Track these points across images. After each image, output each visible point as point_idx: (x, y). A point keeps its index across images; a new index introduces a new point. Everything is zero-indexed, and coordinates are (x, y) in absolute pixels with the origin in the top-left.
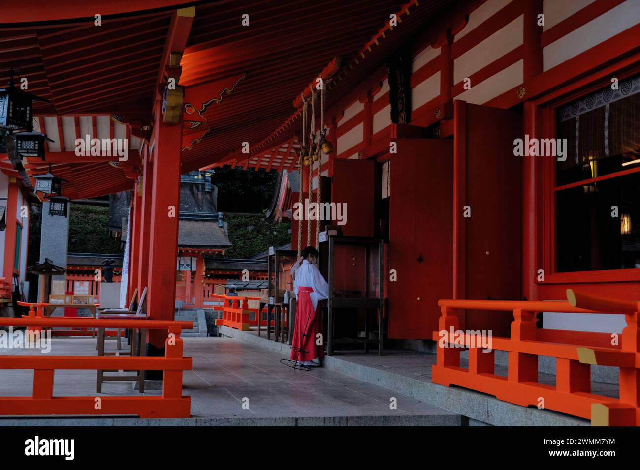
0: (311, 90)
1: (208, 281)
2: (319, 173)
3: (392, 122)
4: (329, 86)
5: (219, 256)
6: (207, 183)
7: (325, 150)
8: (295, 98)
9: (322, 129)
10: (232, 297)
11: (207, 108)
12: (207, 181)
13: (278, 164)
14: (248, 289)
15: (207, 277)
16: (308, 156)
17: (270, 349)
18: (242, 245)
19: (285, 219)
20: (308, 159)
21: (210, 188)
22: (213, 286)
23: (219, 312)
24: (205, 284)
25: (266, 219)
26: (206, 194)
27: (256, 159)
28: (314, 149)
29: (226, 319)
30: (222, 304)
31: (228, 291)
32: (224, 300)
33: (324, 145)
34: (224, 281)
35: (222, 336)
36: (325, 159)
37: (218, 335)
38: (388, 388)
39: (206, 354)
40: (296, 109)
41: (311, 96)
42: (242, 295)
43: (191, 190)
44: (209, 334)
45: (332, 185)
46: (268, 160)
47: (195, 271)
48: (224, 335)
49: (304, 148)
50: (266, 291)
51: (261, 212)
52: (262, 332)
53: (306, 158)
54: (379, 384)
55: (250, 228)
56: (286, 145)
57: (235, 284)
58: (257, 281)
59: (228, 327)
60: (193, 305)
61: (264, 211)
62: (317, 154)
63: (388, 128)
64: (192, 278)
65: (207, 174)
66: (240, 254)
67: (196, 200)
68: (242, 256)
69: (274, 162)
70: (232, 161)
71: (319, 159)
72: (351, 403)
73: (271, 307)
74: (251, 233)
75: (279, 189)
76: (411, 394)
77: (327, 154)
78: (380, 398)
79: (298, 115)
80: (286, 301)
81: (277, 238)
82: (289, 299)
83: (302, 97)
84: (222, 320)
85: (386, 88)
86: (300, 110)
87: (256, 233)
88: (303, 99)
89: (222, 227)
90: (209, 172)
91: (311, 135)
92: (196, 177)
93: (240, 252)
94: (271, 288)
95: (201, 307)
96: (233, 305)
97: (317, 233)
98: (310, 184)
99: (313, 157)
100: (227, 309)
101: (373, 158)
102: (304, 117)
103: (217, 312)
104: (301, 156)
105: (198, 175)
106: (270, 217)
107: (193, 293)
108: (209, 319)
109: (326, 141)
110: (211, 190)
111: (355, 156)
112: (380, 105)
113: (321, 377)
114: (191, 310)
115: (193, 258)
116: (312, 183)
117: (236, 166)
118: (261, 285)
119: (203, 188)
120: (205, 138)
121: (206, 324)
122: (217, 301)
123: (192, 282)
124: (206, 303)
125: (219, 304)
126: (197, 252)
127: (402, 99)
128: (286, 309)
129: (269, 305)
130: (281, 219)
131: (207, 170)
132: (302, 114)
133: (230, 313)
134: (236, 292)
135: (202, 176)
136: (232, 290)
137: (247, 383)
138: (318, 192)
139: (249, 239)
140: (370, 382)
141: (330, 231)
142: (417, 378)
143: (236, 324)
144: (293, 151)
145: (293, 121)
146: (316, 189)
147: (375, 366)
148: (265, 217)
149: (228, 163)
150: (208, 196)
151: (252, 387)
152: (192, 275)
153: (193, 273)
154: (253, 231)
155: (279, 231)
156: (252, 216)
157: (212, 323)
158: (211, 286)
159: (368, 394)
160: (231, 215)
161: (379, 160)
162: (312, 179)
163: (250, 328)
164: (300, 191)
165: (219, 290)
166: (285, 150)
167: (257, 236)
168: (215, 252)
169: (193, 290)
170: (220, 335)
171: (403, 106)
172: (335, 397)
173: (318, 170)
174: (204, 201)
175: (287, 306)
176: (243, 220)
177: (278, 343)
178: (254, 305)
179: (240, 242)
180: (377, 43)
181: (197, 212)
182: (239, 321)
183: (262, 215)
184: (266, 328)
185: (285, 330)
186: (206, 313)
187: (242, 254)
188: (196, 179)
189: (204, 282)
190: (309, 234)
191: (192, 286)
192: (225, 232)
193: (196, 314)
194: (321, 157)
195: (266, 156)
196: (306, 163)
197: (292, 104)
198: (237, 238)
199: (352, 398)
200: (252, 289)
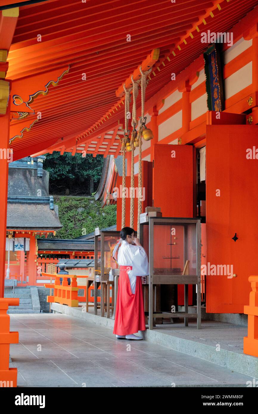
0: (132, 80)
1: (40, 260)
2: (139, 158)
3: (209, 109)
4: (149, 77)
5: (51, 237)
6: (39, 168)
7: (146, 136)
8: (117, 89)
9: (142, 117)
10: (62, 275)
11: (34, 99)
12: (39, 167)
13: (104, 150)
14: (78, 268)
15: (39, 256)
16: (129, 142)
17: (96, 324)
18: (73, 226)
19: (112, 202)
20: (130, 145)
21: (42, 173)
22: (45, 265)
23: (51, 289)
24: (37, 263)
25: (95, 201)
26: (38, 179)
27: (84, 145)
28: (135, 136)
29: (57, 296)
30: (54, 282)
31: (59, 270)
32: (55, 278)
33: (144, 132)
34: (56, 260)
35: (53, 312)
36: (147, 145)
37: (50, 311)
38: (204, 359)
39: (37, 330)
40: (119, 99)
41: (132, 87)
42: (72, 273)
43: (25, 175)
44: (42, 311)
45: (153, 169)
46: (95, 146)
47: (28, 252)
48: (55, 311)
49: (127, 135)
50: (93, 270)
51: (90, 195)
52: (89, 308)
53: (128, 144)
54: (195, 355)
55: (80, 210)
56: (111, 132)
57: (65, 263)
58: (86, 260)
59: (59, 303)
60: (27, 283)
61: (93, 194)
62: (138, 141)
63: (204, 115)
64: (26, 257)
65: (39, 160)
66: (71, 235)
67: (29, 185)
68: (73, 236)
69: (100, 148)
70: (61, 147)
71: (140, 145)
72: (168, 373)
73: (98, 284)
74: (81, 215)
75: (107, 173)
76: (225, 364)
77: (148, 140)
78: (195, 368)
79: (121, 104)
80: (111, 279)
81: (105, 219)
82: (114, 276)
83: (124, 87)
84: (53, 297)
85: (202, 77)
86: (123, 99)
87: (85, 214)
88: (125, 89)
89: (53, 210)
90: (41, 158)
91: (132, 123)
92: (29, 163)
93: (71, 233)
94: (98, 266)
95: (34, 284)
96: (63, 282)
97: (138, 214)
98: (132, 168)
99: (134, 143)
100: (58, 287)
101: (192, 144)
102: (125, 106)
103: (49, 290)
104: (123, 142)
105: (30, 161)
106: (99, 199)
107: (26, 272)
108: (41, 296)
109: (146, 128)
110: (43, 174)
111: (175, 142)
112: (198, 93)
113: (142, 350)
114: (25, 288)
115: (27, 239)
116: (133, 168)
117: (65, 153)
118: (90, 264)
119: (36, 174)
120: (33, 127)
121: (39, 301)
122: (50, 280)
123: (26, 261)
124: (39, 281)
125: (51, 281)
126: (30, 233)
127: (217, 87)
128: (111, 285)
129: (96, 282)
130: (109, 201)
131: (39, 156)
132: (124, 103)
133: (60, 290)
134: (66, 270)
135: (34, 161)
136: (63, 269)
137: (72, 356)
138: (139, 176)
139: (79, 220)
140: (188, 354)
141: (150, 213)
142: (230, 349)
143: (66, 300)
144: (118, 137)
145: (117, 110)
146: (138, 174)
147: (193, 339)
148: (94, 200)
149: (57, 149)
150: (40, 181)
151: (77, 359)
152: (25, 254)
153: (27, 253)
154: (83, 213)
155: (107, 213)
156: (82, 199)
157: (45, 300)
158: (44, 265)
159: (184, 365)
160: (62, 198)
161: (197, 145)
162: (133, 164)
163: (80, 304)
164: (123, 175)
165: (51, 268)
166: (110, 137)
167: (87, 217)
168: (47, 233)
169: (27, 269)
170: (52, 312)
171: (218, 94)
172: (153, 368)
173: (139, 156)
174: (36, 185)
175: (113, 283)
176: (74, 203)
177: (104, 318)
178: (82, 282)
179: (71, 224)
180: (192, 37)
181: (30, 196)
182: (68, 298)
183: (92, 198)
184: (93, 304)
185: (111, 305)
186: (39, 291)
187: (73, 234)
188: (29, 165)
189: (37, 261)
190: (131, 216)
191: (26, 265)
192: (56, 214)
193: (30, 292)
194: (141, 143)
195: (93, 142)
196: (129, 149)
197: (115, 94)
198: (68, 220)
199: (169, 369)
200: (82, 268)
